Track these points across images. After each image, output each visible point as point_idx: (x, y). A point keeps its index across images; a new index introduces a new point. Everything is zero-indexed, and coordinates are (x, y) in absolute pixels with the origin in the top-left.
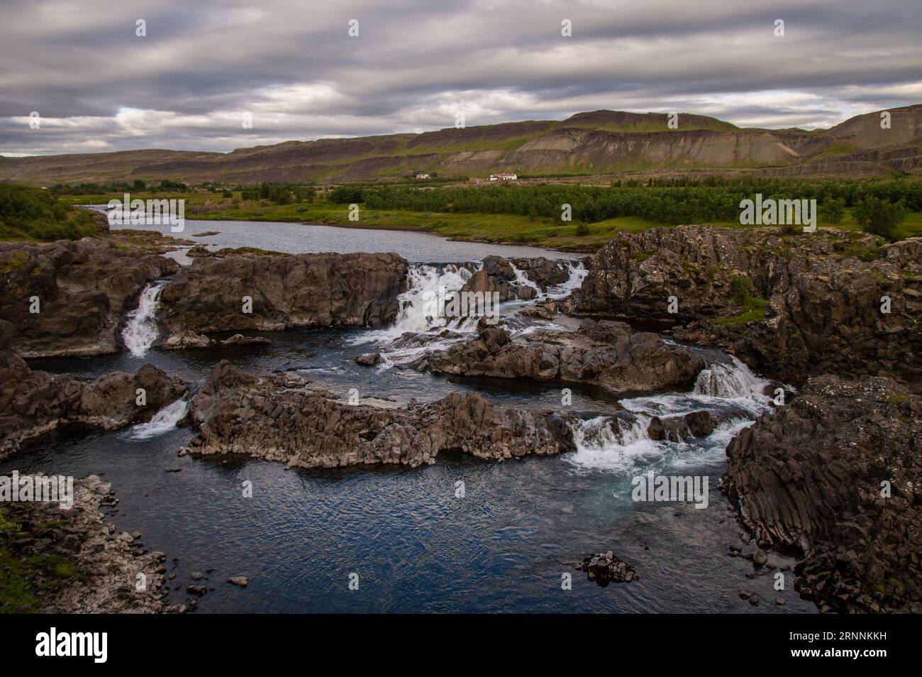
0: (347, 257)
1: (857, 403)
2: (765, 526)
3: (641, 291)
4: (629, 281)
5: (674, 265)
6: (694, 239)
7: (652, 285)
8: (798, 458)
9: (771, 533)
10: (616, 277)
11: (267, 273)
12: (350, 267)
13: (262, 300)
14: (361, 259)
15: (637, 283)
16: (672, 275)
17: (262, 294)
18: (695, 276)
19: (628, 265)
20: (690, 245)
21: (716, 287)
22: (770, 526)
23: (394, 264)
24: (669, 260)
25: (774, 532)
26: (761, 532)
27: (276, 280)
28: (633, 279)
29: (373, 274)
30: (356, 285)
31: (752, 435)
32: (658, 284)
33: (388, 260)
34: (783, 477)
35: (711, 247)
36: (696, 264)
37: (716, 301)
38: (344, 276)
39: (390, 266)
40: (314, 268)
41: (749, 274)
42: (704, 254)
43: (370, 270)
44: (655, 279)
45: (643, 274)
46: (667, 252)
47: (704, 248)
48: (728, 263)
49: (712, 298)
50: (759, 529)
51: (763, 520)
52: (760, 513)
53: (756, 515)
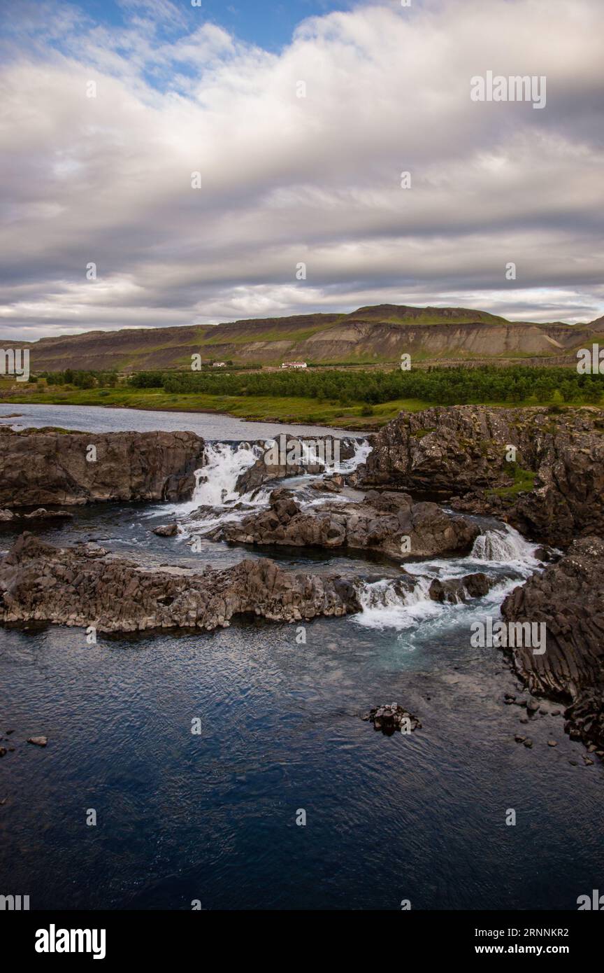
0: (146, 436)
2: (537, 675)
3: (421, 465)
4: (410, 456)
5: (451, 440)
6: (469, 417)
7: (431, 459)
8: (566, 612)
9: (542, 682)
10: (398, 452)
11: (70, 451)
12: (149, 445)
13: (64, 476)
14: (159, 438)
15: (417, 457)
16: (450, 450)
17: (64, 470)
18: (470, 451)
19: (409, 441)
20: (465, 423)
21: (489, 460)
22: (542, 676)
23: (191, 442)
24: (447, 436)
25: (546, 682)
26: (533, 681)
27: (78, 457)
28: (413, 454)
29: (171, 451)
30: (154, 461)
31: (524, 592)
32: (437, 458)
33: (185, 438)
34: (552, 630)
35: (485, 424)
36: (471, 440)
37: (490, 473)
38: (143, 453)
39: (187, 444)
40: (114, 445)
41: (519, 449)
42: (478, 431)
43: (168, 448)
44: (434, 454)
45: (423, 450)
46: (444, 429)
47: (478, 425)
48: (501, 439)
49: (486, 471)
50: (531, 678)
51: (535, 670)
52: (532, 664)
53: (529, 666)
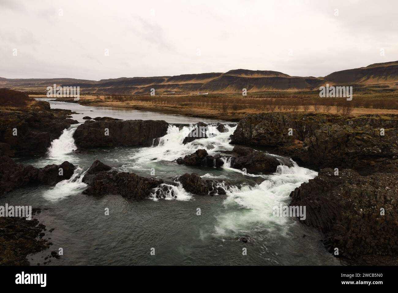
0: (146, 122)
1: (340, 179)
3: (255, 136)
4: (251, 132)
5: (268, 126)
6: (276, 117)
7: (260, 134)
8: (318, 200)
10: (246, 131)
14: (151, 123)
15: (254, 133)
16: (268, 130)
18: (276, 131)
19: (251, 126)
20: (274, 119)
21: (283, 135)
23: (164, 125)
24: (266, 125)
27: (118, 130)
29: (155, 128)
30: (149, 132)
31: (299, 190)
33: (161, 123)
34: (312, 207)
35: (282, 120)
36: (277, 126)
37: (284, 140)
38: (144, 129)
39: (162, 125)
40: (133, 126)
41: (296, 130)
42: (279, 122)
44: (261, 132)
45: (257, 130)
46: (266, 122)
47: (280, 120)
48: (289, 126)
49: (282, 139)
